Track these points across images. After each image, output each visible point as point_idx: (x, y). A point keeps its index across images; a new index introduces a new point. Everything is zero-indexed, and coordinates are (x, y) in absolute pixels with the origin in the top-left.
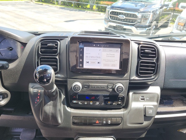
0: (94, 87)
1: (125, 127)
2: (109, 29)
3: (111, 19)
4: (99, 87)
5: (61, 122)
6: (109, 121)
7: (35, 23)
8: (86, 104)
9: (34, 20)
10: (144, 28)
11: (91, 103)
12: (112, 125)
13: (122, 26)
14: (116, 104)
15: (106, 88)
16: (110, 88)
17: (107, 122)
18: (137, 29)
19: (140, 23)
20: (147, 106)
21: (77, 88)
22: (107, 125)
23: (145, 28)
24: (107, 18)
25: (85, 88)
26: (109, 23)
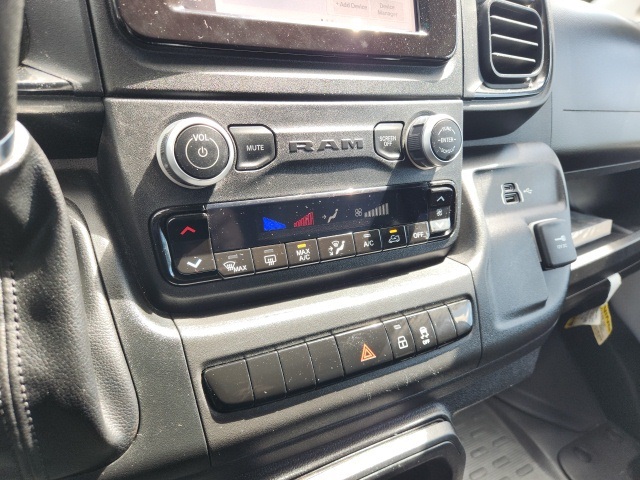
0: (307, 150)
1: (490, 340)
4: (334, 148)
5: (127, 431)
6: (423, 330)
8: (271, 262)
11: (303, 252)
12: (437, 345)
14: (428, 235)
15: (367, 151)
16: (389, 149)
17: (413, 337)
20: (540, 222)
21: (203, 153)
22: (418, 352)
25: (252, 156)
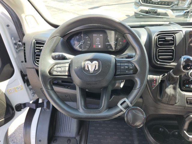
2: (140, 14)
3: (143, 3)
7: (61, 13)
9: (59, 10)
10: (181, 11)
13: (155, 10)
18: (174, 13)
19: (177, 5)
23: (183, 11)
24: (138, 2)
26: (140, 7)
